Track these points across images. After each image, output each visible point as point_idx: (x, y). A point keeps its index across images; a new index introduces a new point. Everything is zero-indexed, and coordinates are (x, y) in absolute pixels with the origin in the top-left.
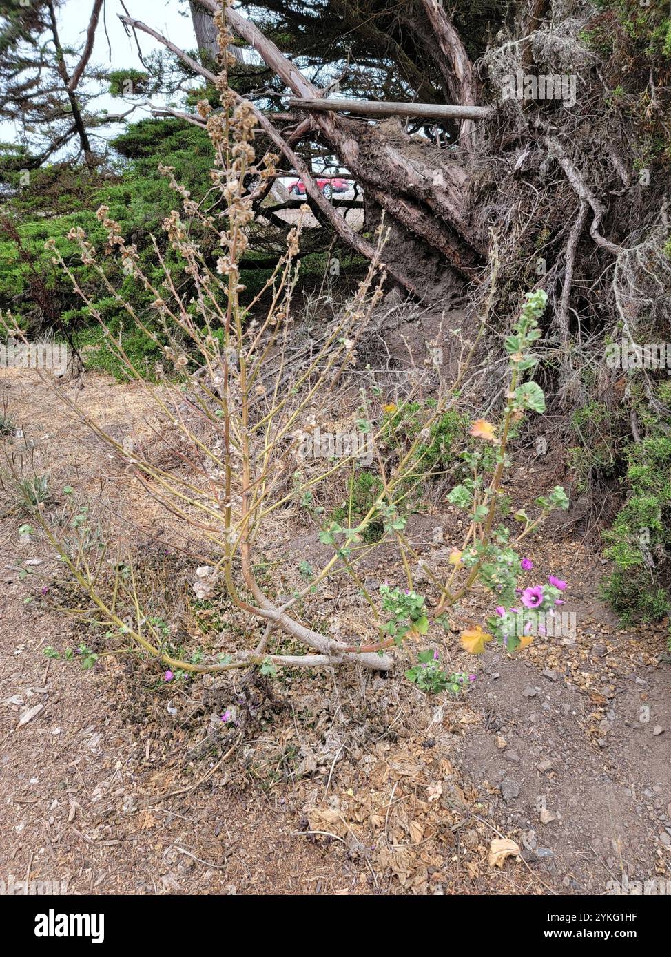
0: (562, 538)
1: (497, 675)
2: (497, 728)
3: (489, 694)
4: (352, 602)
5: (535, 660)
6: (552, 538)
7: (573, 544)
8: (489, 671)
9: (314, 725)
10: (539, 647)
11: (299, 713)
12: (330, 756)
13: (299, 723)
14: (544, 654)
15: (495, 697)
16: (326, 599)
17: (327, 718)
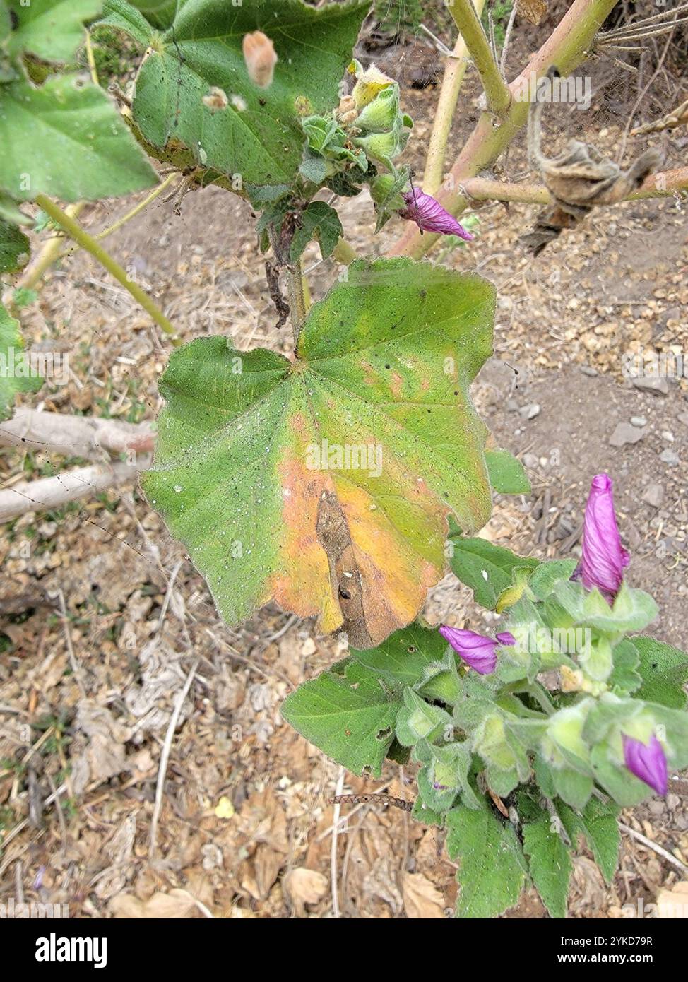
0: (581, 128)
1: (536, 409)
2: (571, 540)
3: (529, 459)
4: (193, 325)
5: (601, 359)
6: (562, 129)
7: (604, 132)
8: (513, 405)
9: (114, 633)
10: (598, 330)
11: (78, 606)
12: (157, 720)
13: (77, 634)
14: (616, 341)
15: (544, 461)
16: (137, 331)
17: (147, 604)
